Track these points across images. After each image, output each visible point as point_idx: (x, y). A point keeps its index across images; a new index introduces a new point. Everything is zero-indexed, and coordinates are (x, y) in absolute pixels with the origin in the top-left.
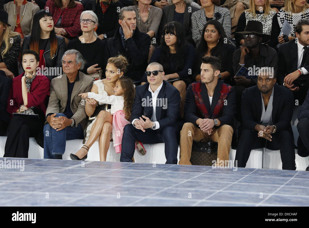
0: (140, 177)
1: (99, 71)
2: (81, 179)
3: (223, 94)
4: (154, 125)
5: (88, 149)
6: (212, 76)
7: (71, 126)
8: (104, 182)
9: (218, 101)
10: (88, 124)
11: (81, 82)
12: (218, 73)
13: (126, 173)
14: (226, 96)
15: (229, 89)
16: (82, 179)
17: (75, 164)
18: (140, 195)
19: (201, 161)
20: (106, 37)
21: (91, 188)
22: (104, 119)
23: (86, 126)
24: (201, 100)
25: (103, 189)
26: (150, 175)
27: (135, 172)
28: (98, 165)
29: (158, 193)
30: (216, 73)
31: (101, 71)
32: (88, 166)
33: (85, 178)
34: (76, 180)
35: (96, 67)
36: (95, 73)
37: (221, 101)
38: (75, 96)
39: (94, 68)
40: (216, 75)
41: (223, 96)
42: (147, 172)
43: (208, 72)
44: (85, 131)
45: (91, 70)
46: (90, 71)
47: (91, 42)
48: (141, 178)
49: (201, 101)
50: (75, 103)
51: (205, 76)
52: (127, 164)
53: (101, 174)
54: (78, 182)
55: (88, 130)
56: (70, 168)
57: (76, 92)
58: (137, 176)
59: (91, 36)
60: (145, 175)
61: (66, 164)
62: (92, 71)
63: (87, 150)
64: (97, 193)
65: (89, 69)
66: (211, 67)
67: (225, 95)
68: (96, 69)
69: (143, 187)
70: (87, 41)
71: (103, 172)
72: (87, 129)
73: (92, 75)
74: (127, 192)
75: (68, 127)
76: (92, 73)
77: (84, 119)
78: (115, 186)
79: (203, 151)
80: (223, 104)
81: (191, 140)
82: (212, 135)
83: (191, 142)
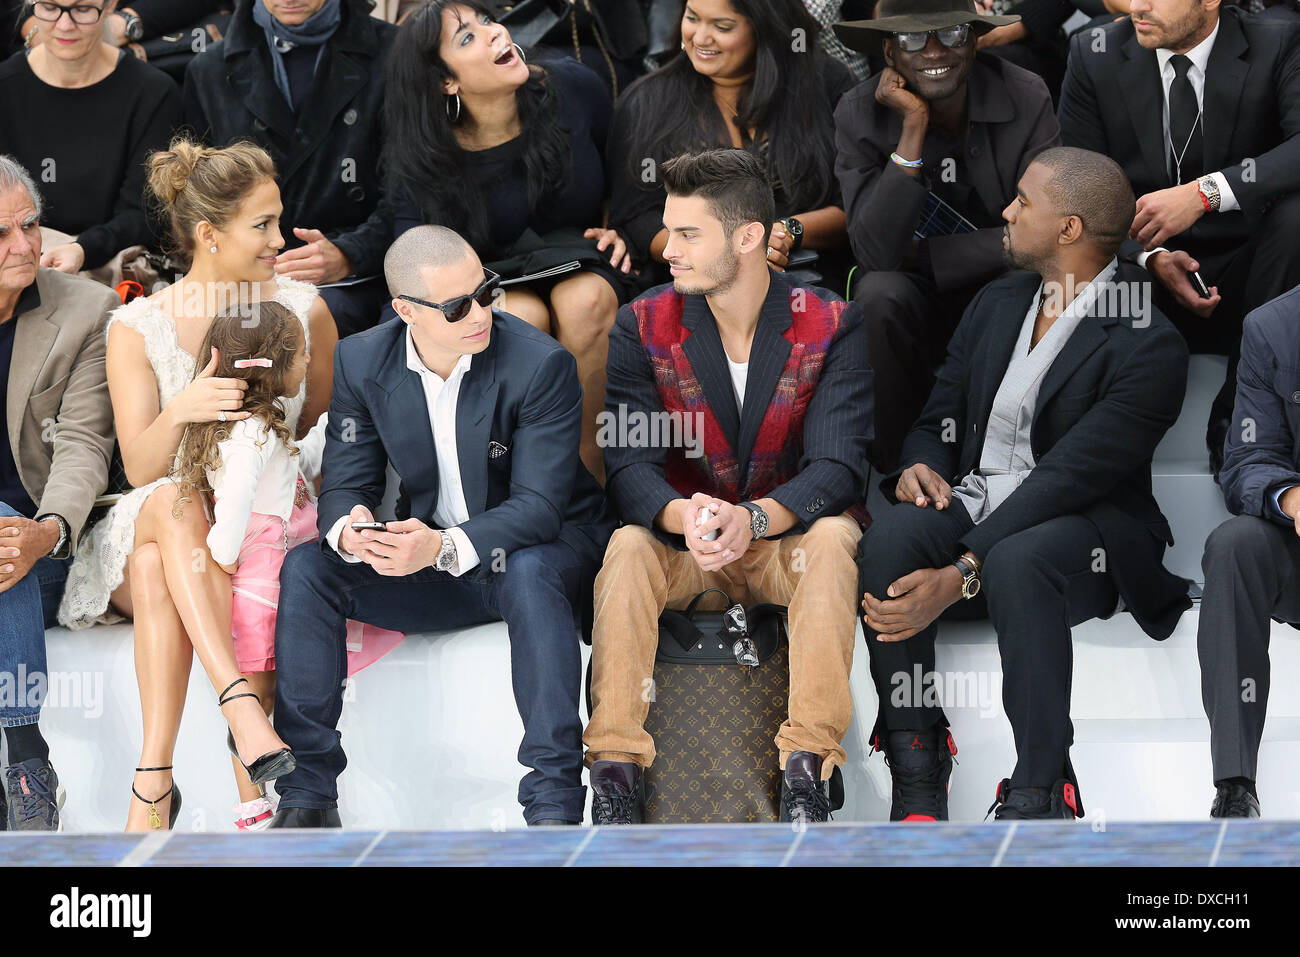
3: (802, 346)
4: (447, 549)
6: (726, 254)
9: (777, 384)
12: (754, 233)
14: (819, 356)
15: (832, 319)
19: (702, 711)
24: (689, 386)
30: (741, 240)
38: (34, 387)
40: (746, 250)
41: (803, 356)
43: (699, 239)
49: (689, 390)
57: (34, 367)
66: (710, 211)
79: (710, 660)
80: (803, 399)
81: (650, 622)
82: (753, 570)
83: (652, 628)
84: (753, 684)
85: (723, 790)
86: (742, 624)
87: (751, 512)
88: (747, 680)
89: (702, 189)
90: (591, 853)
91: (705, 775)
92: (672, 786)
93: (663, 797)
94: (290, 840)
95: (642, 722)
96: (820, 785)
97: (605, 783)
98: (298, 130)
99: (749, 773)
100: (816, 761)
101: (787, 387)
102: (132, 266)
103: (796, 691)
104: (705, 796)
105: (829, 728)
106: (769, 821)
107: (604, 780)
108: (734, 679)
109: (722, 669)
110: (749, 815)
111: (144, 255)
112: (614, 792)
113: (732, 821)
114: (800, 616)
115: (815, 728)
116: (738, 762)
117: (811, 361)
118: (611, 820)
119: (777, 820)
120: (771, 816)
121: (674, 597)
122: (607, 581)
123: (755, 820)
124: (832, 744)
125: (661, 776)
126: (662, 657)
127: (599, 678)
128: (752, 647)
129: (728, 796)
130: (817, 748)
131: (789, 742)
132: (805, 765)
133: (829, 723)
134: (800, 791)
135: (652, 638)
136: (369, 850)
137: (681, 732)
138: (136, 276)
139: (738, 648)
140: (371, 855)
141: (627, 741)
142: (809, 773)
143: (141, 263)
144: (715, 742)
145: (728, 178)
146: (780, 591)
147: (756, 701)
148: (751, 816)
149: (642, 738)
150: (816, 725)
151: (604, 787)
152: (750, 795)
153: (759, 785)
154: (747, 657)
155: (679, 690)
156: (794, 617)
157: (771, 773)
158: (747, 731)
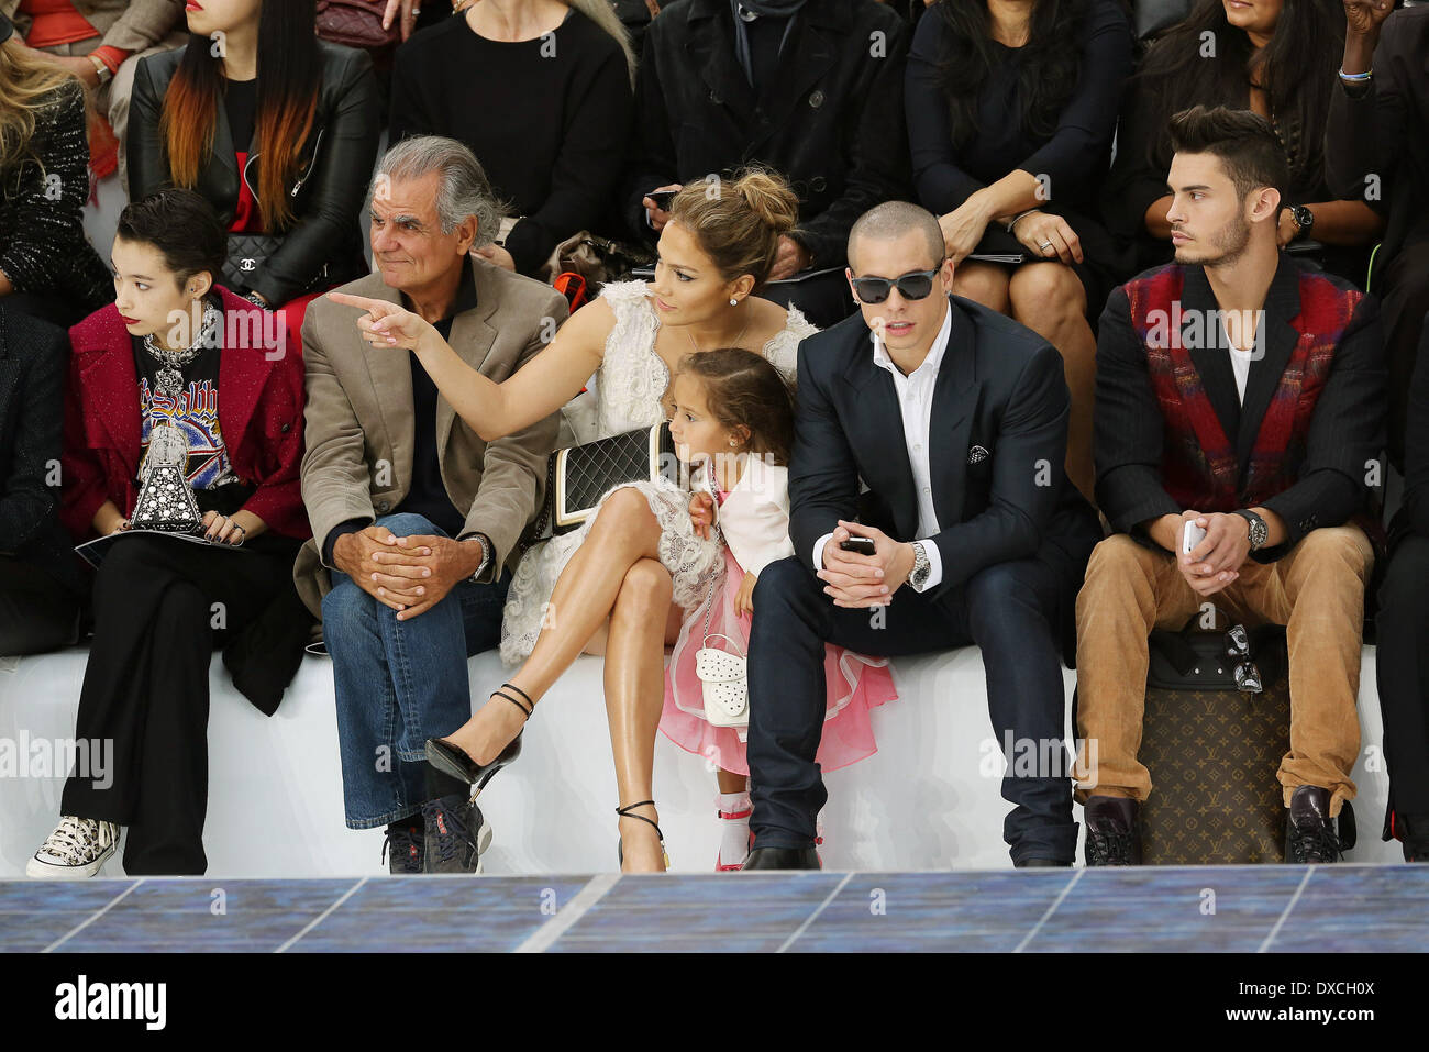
3: (1312, 336)
4: (920, 564)
6: (1236, 220)
9: (1282, 375)
11: (487, 314)
12: (1267, 199)
15: (1346, 309)
19: (1200, 741)
24: (1183, 375)
30: (1254, 206)
37: (1297, 378)
40: (1258, 217)
41: (1311, 347)
43: (1207, 201)
49: (1184, 379)
51: (1189, 228)
63: (522, 714)
66: (1221, 171)
67: (1319, 341)
79: (1208, 686)
80: (1310, 393)
81: (1139, 643)
82: (1252, 586)
83: (1142, 651)
84: (1257, 712)
85: (1223, 829)
86: (1243, 646)
87: (1249, 520)
88: (1249, 708)
89: (1214, 145)
90: (1080, 897)
91: (1203, 810)
92: (1167, 824)
93: (1157, 836)
94: (749, 883)
95: (1133, 753)
96: (1329, 822)
97: (1101, 820)
98: (758, 110)
99: (1251, 810)
100: (1324, 796)
101: (1292, 379)
102: (572, 256)
103: (1298, 720)
104: (1204, 835)
105: (1335, 758)
106: (1273, 862)
107: (1101, 816)
108: (1235, 706)
109: (1222, 696)
110: (1251, 855)
111: (586, 242)
112: (1111, 829)
113: (1234, 862)
114: (1299, 635)
115: (1319, 758)
116: (1239, 798)
117: (1321, 353)
118: (1105, 862)
119: (1282, 861)
120: (1276, 856)
121: (1164, 615)
122: (1090, 600)
123: (1259, 861)
124: (1339, 776)
125: (1155, 813)
126: (1154, 683)
127: (1085, 707)
128: (1254, 672)
129: (1228, 834)
130: (1323, 781)
131: (1292, 777)
132: (1312, 799)
133: (1334, 752)
134: (1308, 829)
135: (1143, 661)
136: (835, 893)
137: (1177, 765)
138: (577, 266)
139: (1239, 673)
140: (836, 899)
141: (1121, 774)
142: (1317, 810)
143: (582, 252)
144: (1214, 775)
145: (1243, 135)
146: (1281, 610)
147: (1259, 730)
148: (1253, 856)
149: (1136, 771)
150: (1322, 755)
151: (1099, 825)
152: (1253, 833)
153: (1263, 823)
154: (1250, 682)
155: (1175, 719)
156: (1293, 638)
157: (1275, 810)
158: (1249, 764)
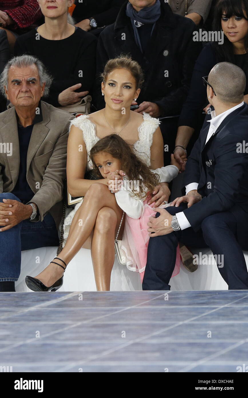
0: (183, 320)
1: (85, 99)
2: (57, 332)
5: (64, 266)
7: (30, 218)
8: (107, 335)
10: (67, 212)
11: (46, 123)
13: (153, 313)
16: (60, 331)
17: (43, 301)
18: (187, 359)
20: (95, 25)
21: (82, 349)
22: (100, 200)
23: (62, 217)
25: (104, 350)
26: (205, 316)
27: (172, 311)
28: (93, 299)
29: (224, 352)
31: (89, 99)
32: (70, 302)
33: (66, 329)
34: (48, 335)
35: (77, 91)
36: (75, 103)
38: (36, 154)
39: (73, 93)
42: (198, 308)
44: (60, 228)
45: (67, 97)
46: (64, 100)
47: (64, 37)
48: (186, 322)
50: (36, 169)
52: (155, 295)
53: (100, 319)
54: (53, 337)
55: (67, 224)
56: (33, 309)
57: (38, 146)
58: (178, 320)
59: (63, 26)
60: (194, 316)
61: (24, 302)
62: (68, 99)
63: (62, 269)
64: (93, 360)
65: (63, 95)
68: (77, 94)
69: (191, 341)
70: (55, 35)
71: (103, 314)
72: (65, 222)
73: (70, 107)
74: (157, 355)
75: (24, 221)
76: (69, 104)
77: (57, 204)
78: (131, 342)
